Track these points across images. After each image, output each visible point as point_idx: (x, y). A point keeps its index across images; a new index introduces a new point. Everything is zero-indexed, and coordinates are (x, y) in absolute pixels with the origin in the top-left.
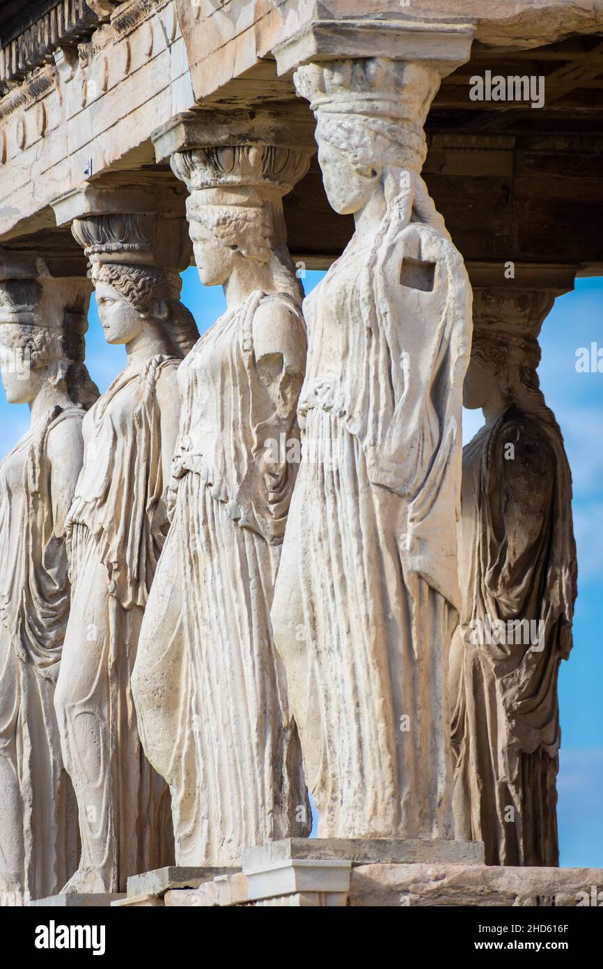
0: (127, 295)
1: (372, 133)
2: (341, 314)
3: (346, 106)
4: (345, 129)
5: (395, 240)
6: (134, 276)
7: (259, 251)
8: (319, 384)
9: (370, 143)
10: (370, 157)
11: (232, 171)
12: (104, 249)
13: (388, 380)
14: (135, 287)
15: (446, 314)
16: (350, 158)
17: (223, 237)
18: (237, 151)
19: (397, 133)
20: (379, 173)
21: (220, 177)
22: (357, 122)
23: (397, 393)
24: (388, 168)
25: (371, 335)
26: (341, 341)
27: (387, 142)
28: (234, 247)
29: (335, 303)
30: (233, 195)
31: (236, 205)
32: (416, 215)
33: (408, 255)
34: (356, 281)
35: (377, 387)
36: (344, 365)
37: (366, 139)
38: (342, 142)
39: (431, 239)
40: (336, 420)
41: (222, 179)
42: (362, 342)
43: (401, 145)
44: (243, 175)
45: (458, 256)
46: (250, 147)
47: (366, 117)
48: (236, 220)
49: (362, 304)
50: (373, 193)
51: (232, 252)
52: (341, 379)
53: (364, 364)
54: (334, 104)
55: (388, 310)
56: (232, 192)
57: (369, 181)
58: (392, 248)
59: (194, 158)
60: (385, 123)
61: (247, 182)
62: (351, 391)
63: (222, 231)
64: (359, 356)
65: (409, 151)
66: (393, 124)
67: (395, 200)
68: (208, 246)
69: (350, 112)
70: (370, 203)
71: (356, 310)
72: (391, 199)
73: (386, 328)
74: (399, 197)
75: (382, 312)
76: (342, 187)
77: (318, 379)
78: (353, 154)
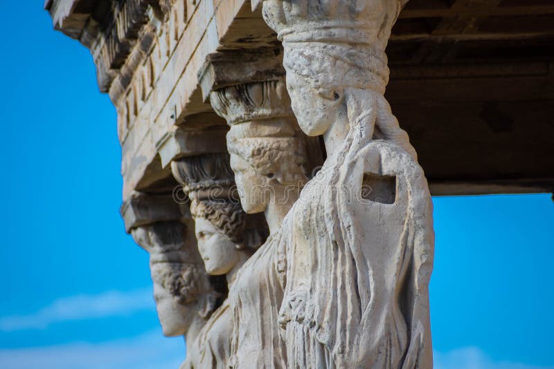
0: (222, 228)
1: (331, 59)
2: (308, 230)
3: (305, 35)
4: (306, 57)
5: (356, 157)
6: (227, 210)
7: (293, 178)
8: (292, 298)
9: (329, 68)
10: (331, 81)
11: (262, 105)
12: (198, 186)
13: (354, 289)
14: (228, 220)
15: (408, 224)
16: (313, 83)
17: (258, 167)
18: (265, 86)
19: (356, 57)
20: (341, 95)
21: (252, 111)
22: (317, 49)
23: (363, 301)
24: (349, 91)
25: (337, 248)
26: (310, 255)
27: (346, 66)
28: (270, 175)
29: (301, 220)
30: (266, 127)
31: (270, 136)
32: (378, 132)
33: (369, 170)
34: (320, 198)
35: (344, 297)
36: (314, 278)
37: (327, 64)
38: (304, 69)
39: (390, 154)
40: (308, 331)
41: (254, 113)
42: (329, 255)
43: (360, 68)
44: (273, 108)
45: (417, 169)
46: (276, 82)
47: (325, 44)
48: (270, 150)
49: (326, 220)
50: (337, 115)
51: (268, 180)
52: (311, 291)
53: (332, 276)
54: (295, 33)
55: (351, 223)
56: (265, 125)
57: (332, 103)
58: (352, 165)
59: (228, 95)
60: (344, 49)
61: (278, 113)
62: (319, 302)
63: (257, 161)
64: (326, 269)
65: (369, 74)
66: (351, 49)
67: (357, 120)
68: (246, 176)
69: (310, 40)
70: (336, 124)
71: (322, 225)
72: (354, 120)
73: (351, 240)
74: (360, 117)
75: (346, 225)
76: (307, 110)
77: (293, 292)
78: (314, 80)
